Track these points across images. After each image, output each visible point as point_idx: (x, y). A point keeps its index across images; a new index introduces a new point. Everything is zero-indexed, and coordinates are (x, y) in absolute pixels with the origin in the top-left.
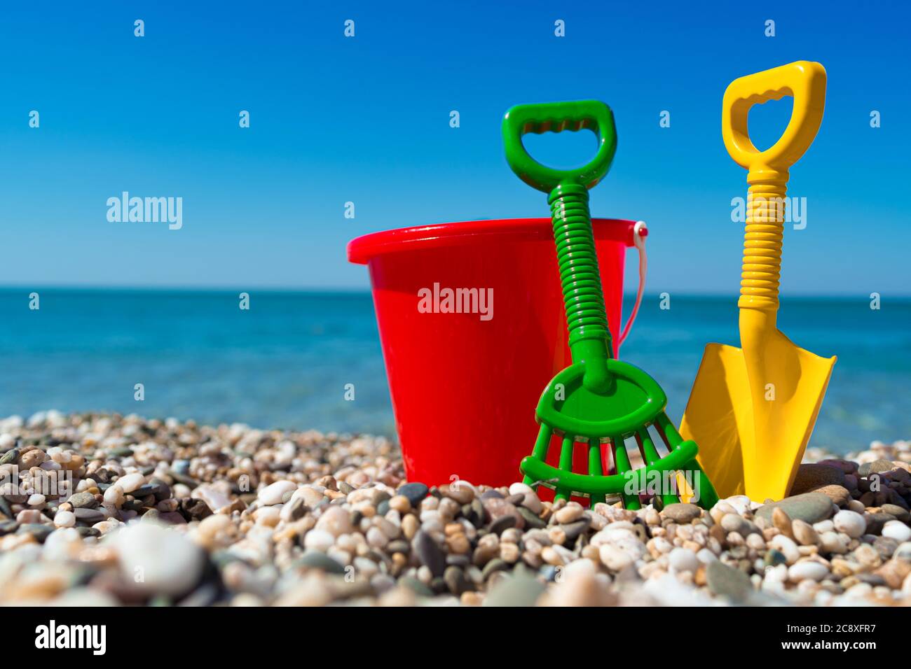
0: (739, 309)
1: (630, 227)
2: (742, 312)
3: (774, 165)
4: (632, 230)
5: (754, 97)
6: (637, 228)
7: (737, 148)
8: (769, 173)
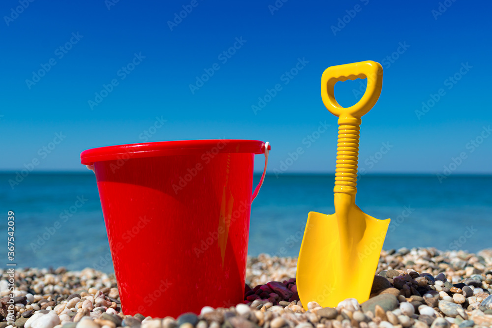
0: (334, 193)
1: (263, 145)
2: (336, 195)
3: (355, 115)
4: (264, 147)
5: (342, 77)
6: (266, 146)
7: (332, 106)
8: (352, 119)
